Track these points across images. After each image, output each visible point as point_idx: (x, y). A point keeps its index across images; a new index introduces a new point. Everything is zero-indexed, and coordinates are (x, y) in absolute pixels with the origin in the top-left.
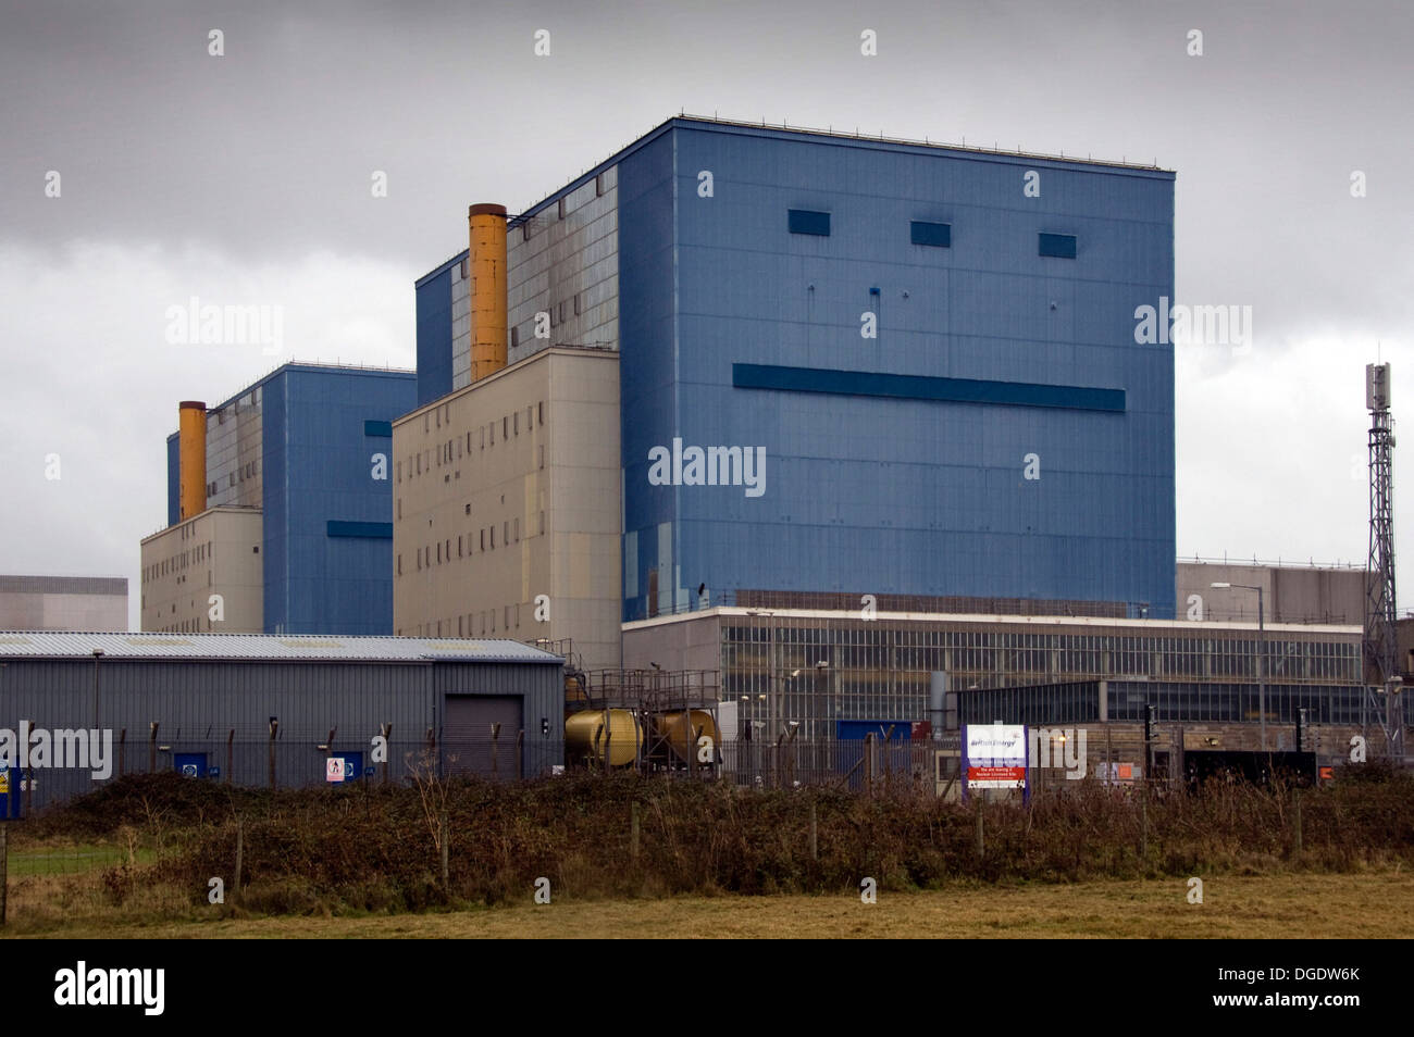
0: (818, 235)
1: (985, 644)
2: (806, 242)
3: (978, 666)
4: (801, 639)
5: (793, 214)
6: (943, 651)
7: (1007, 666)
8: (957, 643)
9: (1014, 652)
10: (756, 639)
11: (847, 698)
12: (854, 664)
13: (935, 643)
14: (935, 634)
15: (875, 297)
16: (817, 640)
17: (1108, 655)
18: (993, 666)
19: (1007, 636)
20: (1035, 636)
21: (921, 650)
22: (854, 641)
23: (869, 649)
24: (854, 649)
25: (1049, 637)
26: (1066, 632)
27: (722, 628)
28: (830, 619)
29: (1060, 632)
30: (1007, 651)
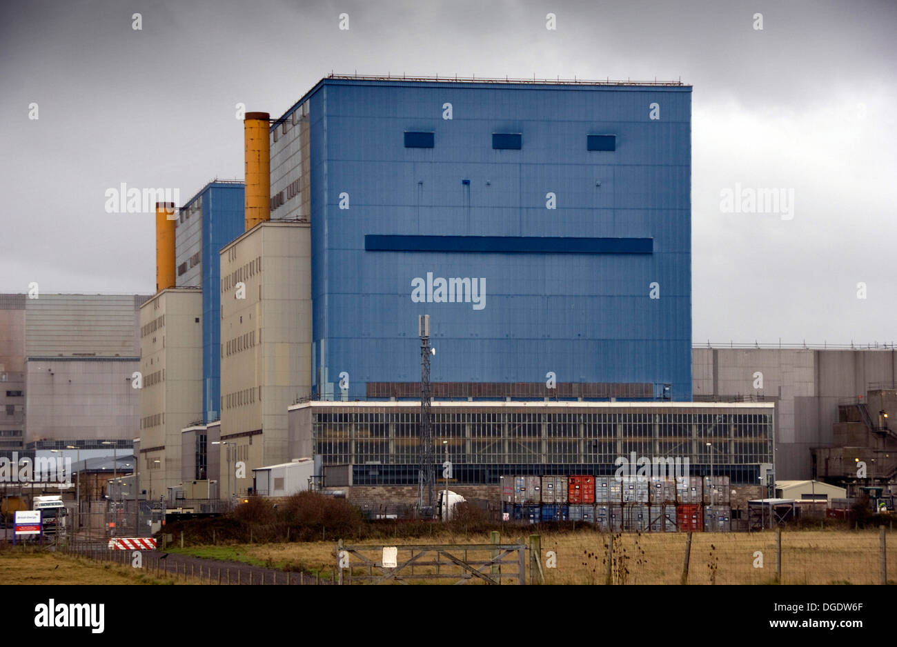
0: (426, 147)
1: (494, 420)
2: (417, 153)
3: (489, 434)
4: (366, 420)
5: (408, 135)
6: (464, 426)
7: (509, 434)
8: (474, 420)
9: (514, 425)
10: (335, 420)
11: (397, 457)
12: (403, 434)
13: (459, 420)
14: (459, 415)
15: (466, 186)
16: (377, 420)
17: (582, 425)
18: (499, 435)
19: (509, 415)
20: (529, 415)
21: (448, 425)
22: (403, 420)
23: (413, 425)
24: (402, 425)
25: (539, 415)
26: (552, 412)
27: (313, 414)
28: (386, 407)
29: (547, 412)
30: (509, 426)
